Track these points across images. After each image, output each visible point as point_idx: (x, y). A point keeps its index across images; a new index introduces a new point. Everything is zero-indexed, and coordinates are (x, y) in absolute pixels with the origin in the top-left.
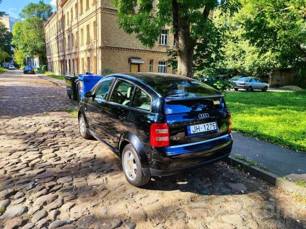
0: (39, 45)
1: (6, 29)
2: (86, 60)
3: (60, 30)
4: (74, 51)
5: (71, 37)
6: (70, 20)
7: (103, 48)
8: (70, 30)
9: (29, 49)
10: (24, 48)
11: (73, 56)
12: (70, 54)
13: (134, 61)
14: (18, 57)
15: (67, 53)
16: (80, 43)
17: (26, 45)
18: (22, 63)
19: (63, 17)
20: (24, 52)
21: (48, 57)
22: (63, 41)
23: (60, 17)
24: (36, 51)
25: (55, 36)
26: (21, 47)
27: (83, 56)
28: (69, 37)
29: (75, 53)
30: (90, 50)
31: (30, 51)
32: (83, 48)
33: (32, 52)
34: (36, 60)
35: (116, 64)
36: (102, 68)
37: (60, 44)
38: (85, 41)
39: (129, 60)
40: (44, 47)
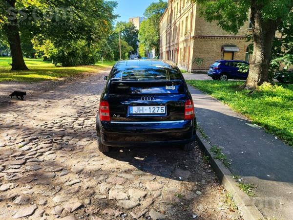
0: (155, 39)
1: (135, 27)
2: (183, 50)
3: (169, 24)
4: (176, 42)
5: (175, 29)
6: (176, 14)
7: (196, 37)
8: (175, 24)
9: (148, 43)
10: (144, 42)
11: (175, 47)
12: (173, 45)
13: (227, 49)
14: (141, 50)
15: (172, 44)
16: (180, 34)
17: (146, 39)
18: (144, 55)
19: (172, 11)
20: (145, 45)
21: (160, 49)
22: (170, 34)
23: (170, 12)
24: (153, 44)
25: (165, 30)
26: (143, 41)
27: (181, 46)
28: (174, 29)
29: (177, 44)
30: (186, 40)
31: (149, 44)
32: (182, 39)
33: (150, 45)
34: (153, 51)
35: (208, 53)
36: (193, 57)
37: (168, 37)
38: (184, 33)
39: (222, 48)
40: (159, 41)
